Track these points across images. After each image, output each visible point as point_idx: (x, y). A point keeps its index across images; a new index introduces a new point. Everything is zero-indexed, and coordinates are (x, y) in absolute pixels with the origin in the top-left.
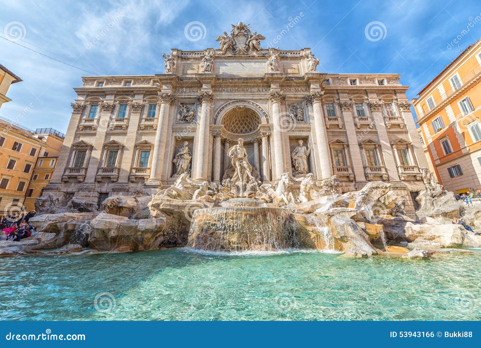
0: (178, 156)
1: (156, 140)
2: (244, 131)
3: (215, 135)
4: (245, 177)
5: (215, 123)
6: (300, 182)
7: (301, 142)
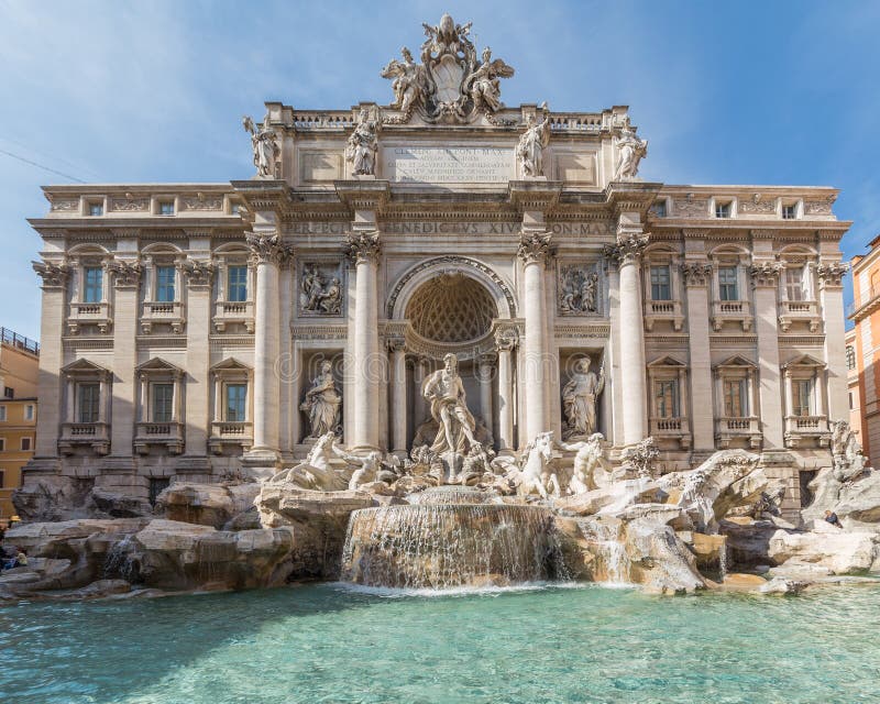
0: (311, 396)
1: (256, 358)
2: (458, 336)
3: (391, 344)
4: (460, 442)
5: (390, 316)
6: (574, 453)
7: (586, 363)
